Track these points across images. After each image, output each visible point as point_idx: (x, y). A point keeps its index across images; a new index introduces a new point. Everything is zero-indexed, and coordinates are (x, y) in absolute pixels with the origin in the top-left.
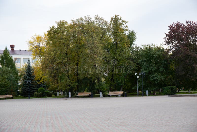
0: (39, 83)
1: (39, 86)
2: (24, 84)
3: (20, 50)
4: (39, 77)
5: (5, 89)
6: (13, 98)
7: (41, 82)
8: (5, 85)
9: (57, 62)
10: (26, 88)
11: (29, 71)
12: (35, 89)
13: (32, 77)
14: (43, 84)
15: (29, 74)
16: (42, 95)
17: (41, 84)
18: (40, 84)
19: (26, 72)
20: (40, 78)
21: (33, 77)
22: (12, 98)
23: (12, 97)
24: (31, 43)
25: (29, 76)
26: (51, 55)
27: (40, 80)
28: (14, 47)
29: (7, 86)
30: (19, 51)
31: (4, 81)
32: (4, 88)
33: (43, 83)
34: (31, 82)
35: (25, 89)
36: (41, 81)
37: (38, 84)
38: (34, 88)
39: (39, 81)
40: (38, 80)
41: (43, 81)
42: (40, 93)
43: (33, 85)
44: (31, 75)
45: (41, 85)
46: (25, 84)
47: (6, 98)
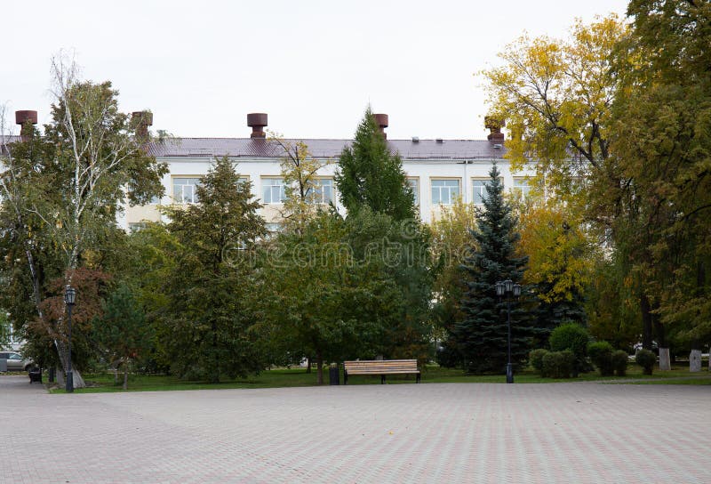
0: (548, 301)
1: (548, 315)
2: (471, 305)
3: (416, 142)
4: (546, 267)
5: (378, 326)
6: (418, 375)
7: (562, 294)
8: (376, 303)
9: (698, 164)
10: (484, 324)
11: (495, 229)
12: (528, 333)
13: (512, 263)
14: (572, 305)
15: (498, 246)
16: (576, 362)
17: (560, 302)
18: (554, 305)
19: (480, 239)
20: (555, 273)
21: (518, 266)
22: (417, 378)
23: (415, 371)
24: (502, 80)
25: (494, 260)
26: (664, 125)
27: (556, 281)
28: (386, 126)
29: (388, 313)
30: (411, 143)
31: (371, 282)
32: (374, 320)
33: (569, 297)
34: (517, 292)
35: (478, 327)
36: (558, 289)
37: (544, 304)
38: (524, 323)
39: (546, 286)
40: (542, 284)
41: (573, 290)
42: (567, 351)
43: (521, 310)
44: (506, 253)
45: (558, 311)
46: (474, 301)
47: (383, 379)
